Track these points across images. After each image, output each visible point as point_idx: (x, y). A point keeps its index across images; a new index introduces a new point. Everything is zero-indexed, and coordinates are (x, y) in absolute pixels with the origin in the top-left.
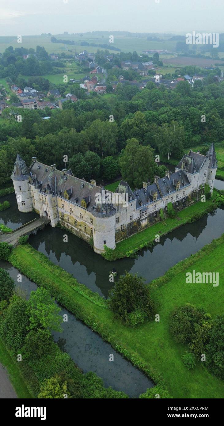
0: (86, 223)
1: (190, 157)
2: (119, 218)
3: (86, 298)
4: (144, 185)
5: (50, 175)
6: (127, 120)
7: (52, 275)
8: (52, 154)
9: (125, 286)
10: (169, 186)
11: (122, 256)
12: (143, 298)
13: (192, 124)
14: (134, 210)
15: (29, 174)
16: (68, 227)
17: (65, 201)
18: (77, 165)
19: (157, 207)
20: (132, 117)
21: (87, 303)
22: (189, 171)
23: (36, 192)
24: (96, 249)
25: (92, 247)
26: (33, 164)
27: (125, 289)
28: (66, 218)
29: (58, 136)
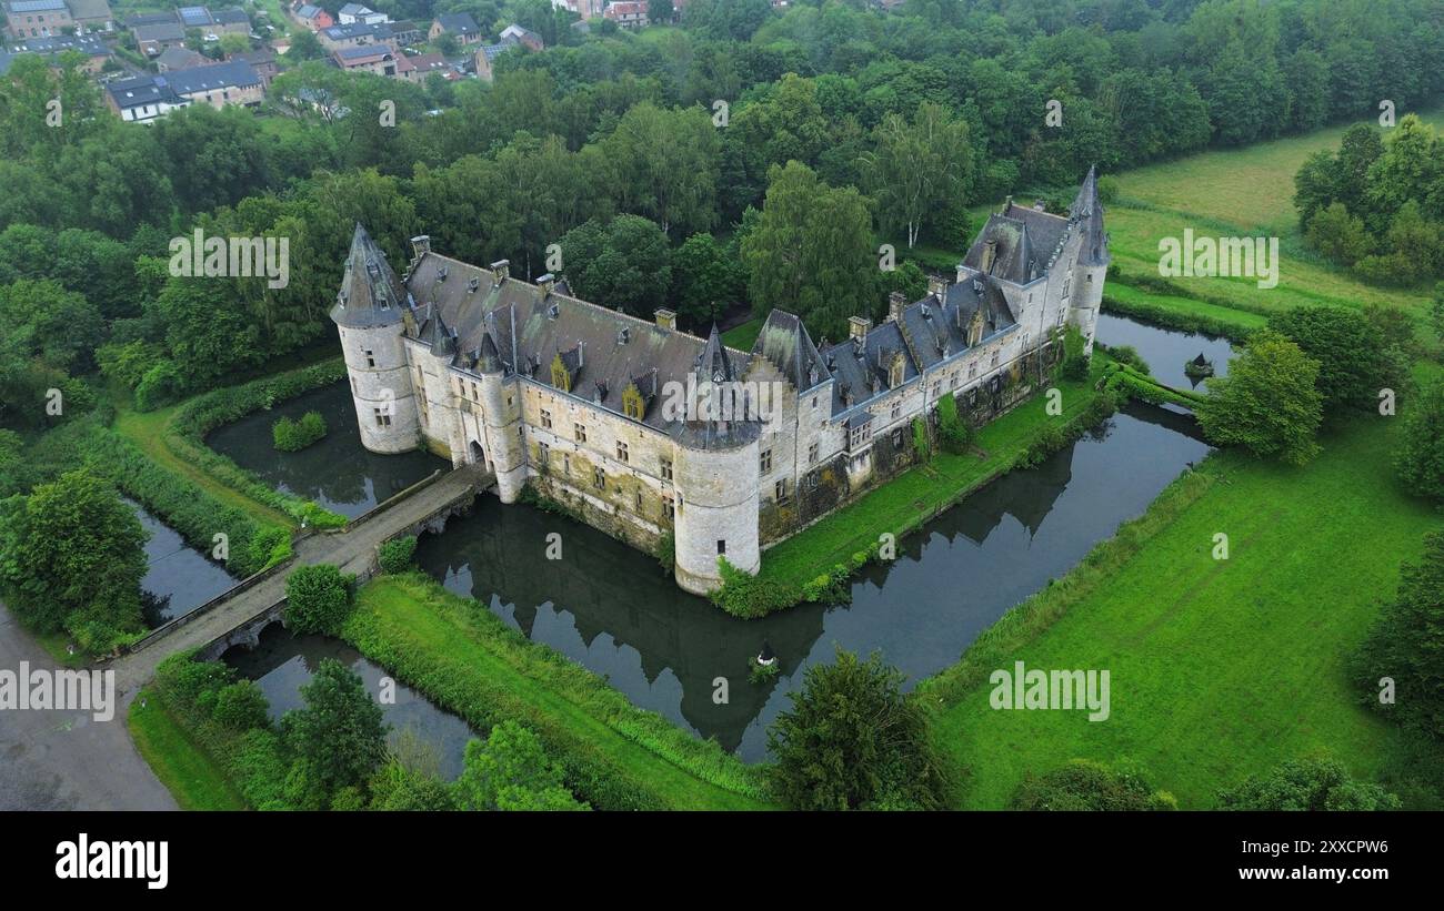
0: (643, 477)
1: (1012, 224)
2: (769, 452)
3: (672, 763)
4: (854, 327)
5: (489, 302)
6: (750, 106)
7: (527, 683)
8: (479, 233)
9: (837, 704)
10: (945, 333)
11: (791, 599)
12: (902, 747)
13: (986, 120)
14: (824, 423)
15: (403, 303)
16: (565, 500)
17: (557, 399)
18: (585, 267)
19: (903, 412)
20: (765, 95)
21: (681, 783)
22: (1012, 276)
23: (439, 371)
24: (688, 575)
25: (668, 571)
26: (419, 265)
27: (841, 716)
28: (558, 465)
29: (498, 165)
